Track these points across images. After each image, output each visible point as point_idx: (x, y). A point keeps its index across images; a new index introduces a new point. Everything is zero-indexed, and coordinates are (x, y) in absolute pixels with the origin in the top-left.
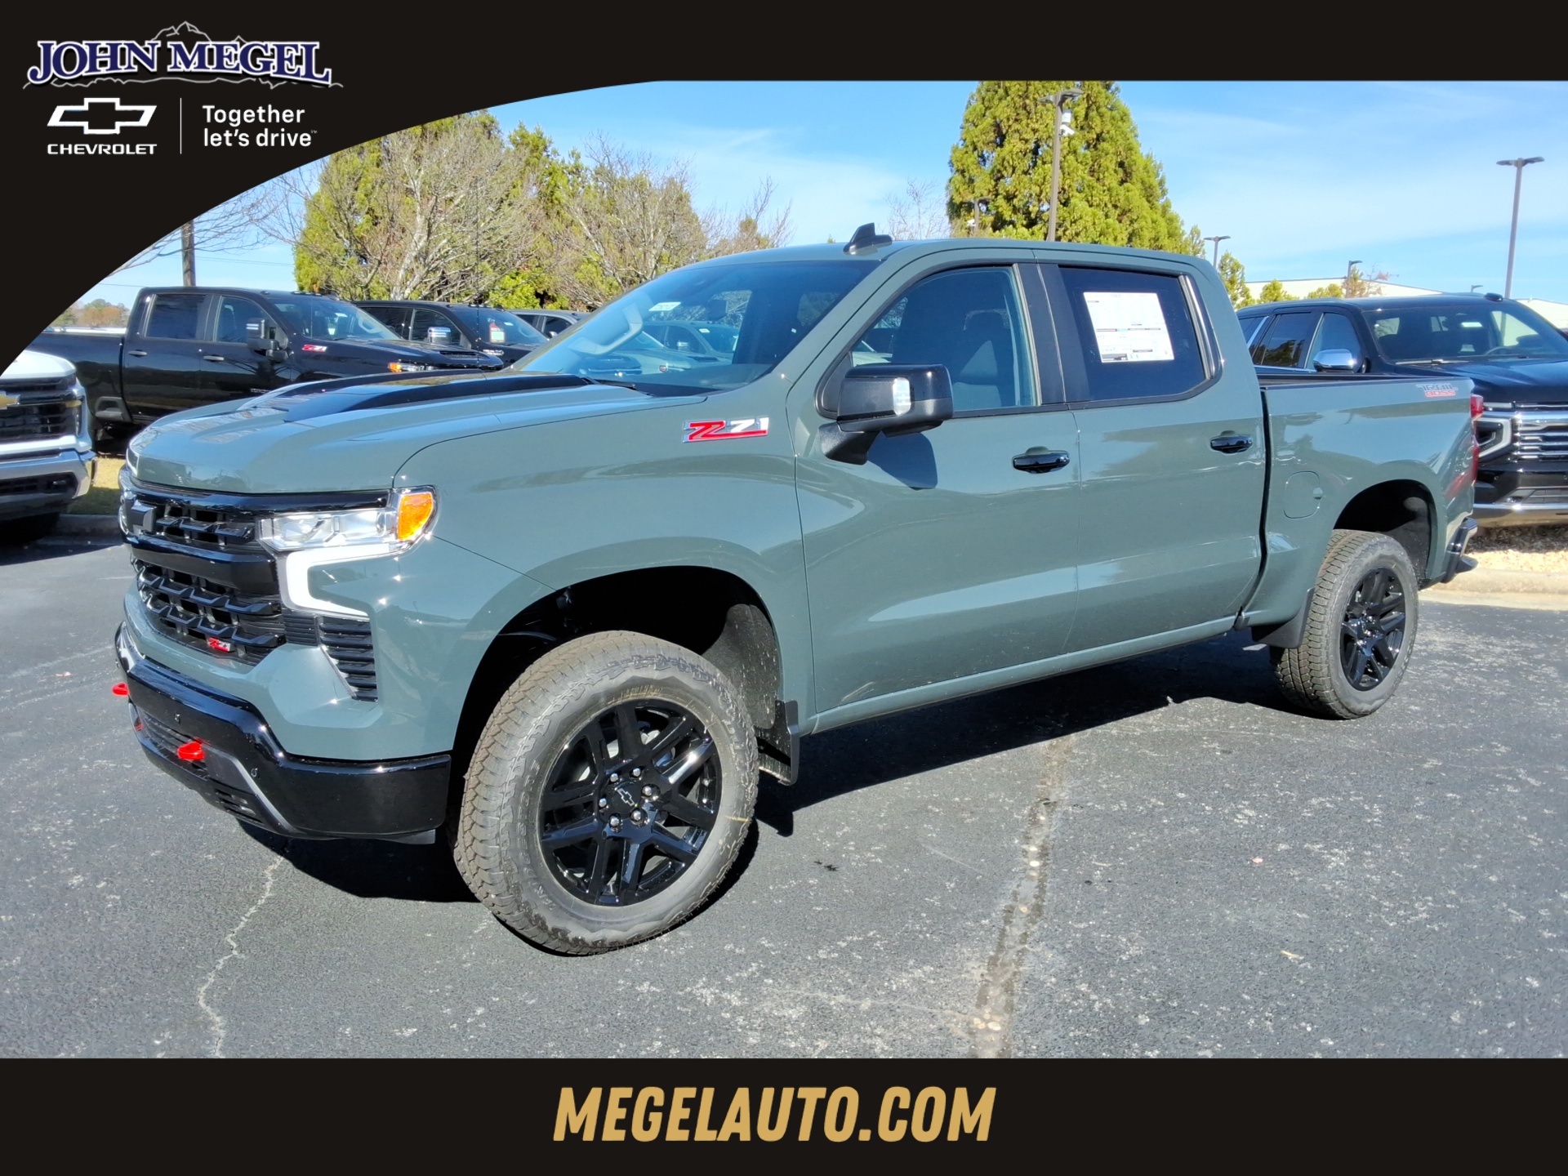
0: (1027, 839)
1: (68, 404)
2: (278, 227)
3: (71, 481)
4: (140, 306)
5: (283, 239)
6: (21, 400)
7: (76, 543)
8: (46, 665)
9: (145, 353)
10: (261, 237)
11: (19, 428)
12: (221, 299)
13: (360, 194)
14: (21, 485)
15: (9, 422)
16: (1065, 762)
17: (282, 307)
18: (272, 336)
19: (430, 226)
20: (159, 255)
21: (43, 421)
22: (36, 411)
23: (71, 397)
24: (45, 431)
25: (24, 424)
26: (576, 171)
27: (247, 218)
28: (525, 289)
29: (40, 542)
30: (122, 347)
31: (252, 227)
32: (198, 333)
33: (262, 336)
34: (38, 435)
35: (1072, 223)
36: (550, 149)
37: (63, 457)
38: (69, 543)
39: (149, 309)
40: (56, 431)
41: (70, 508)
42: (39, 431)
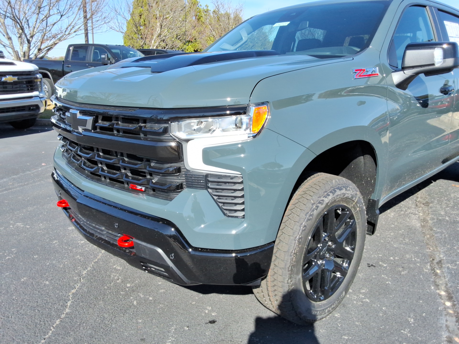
0: (437, 286)
1: (36, 81)
2: (115, 27)
3: (37, 107)
4: (68, 50)
5: (116, 30)
6: (18, 79)
7: (43, 129)
8: (14, 177)
9: (70, 66)
10: (108, 29)
11: (18, 89)
12: (93, 47)
13: (142, 20)
14: (19, 109)
15: (15, 86)
16: (433, 236)
17: (114, 51)
18: (109, 60)
19: (161, 26)
20: (76, 35)
21: (28, 86)
22: (25, 83)
23: (37, 78)
24: (28, 90)
25: (20, 87)
26: (207, 11)
27: (104, 22)
28: (191, 49)
29: (31, 128)
30: (63, 64)
31: (105, 25)
32: (86, 59)
33: (106, 59)
34: (26, 91)
36: (199, 4)
37: (34, 99)
38: (40, 129)
39: (71, 51)
40: (32, 90)
41: (39, 116)
42: (26, 90)
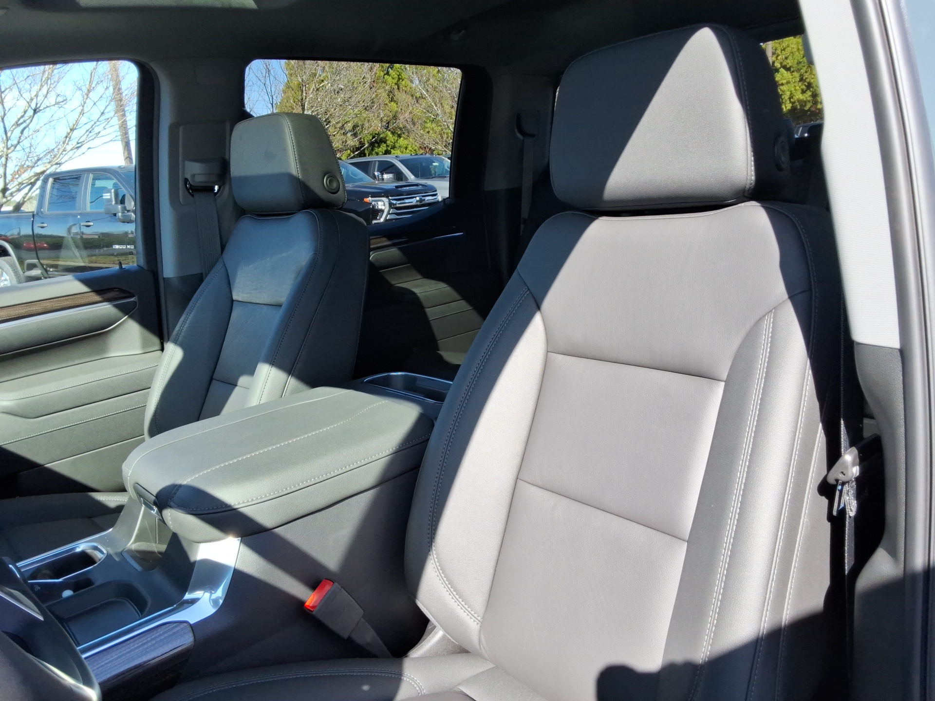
9: (46, 225)
30: (33, 222)
32: (77, 205)
35: (782, 50)
39: (48, 190)
